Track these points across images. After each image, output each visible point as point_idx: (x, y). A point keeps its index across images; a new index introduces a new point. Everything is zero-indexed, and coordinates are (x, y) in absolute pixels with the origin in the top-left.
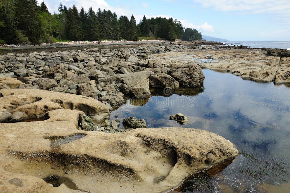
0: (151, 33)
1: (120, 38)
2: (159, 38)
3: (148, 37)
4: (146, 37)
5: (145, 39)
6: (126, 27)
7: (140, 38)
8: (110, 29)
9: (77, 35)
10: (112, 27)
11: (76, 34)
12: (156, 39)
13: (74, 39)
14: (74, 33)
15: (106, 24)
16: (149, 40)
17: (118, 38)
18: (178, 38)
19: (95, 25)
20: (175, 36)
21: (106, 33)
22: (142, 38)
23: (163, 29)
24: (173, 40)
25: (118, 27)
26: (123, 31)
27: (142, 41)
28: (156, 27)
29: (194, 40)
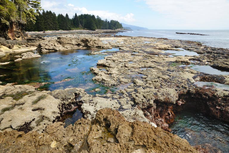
0: (80, 25)
1: (59, 29)
2: (86, 29)
3: (78, 28)
6: (62, 22)
7: (72, 29)
8: (51, 23)
10: (53, 22)
12: (84, 29)
15: (49, 20)
17: (57, 29)
18: (98, 28)
19: (41, 22)
20: (96, 27)
21: (49, 26)
22: (74, 28)
23: (88, 23)
24: (94, 30)
25: (57, 22)
26: (61, 25)
27: (74, 30)
28: (84, 21)
29: (116, 29)
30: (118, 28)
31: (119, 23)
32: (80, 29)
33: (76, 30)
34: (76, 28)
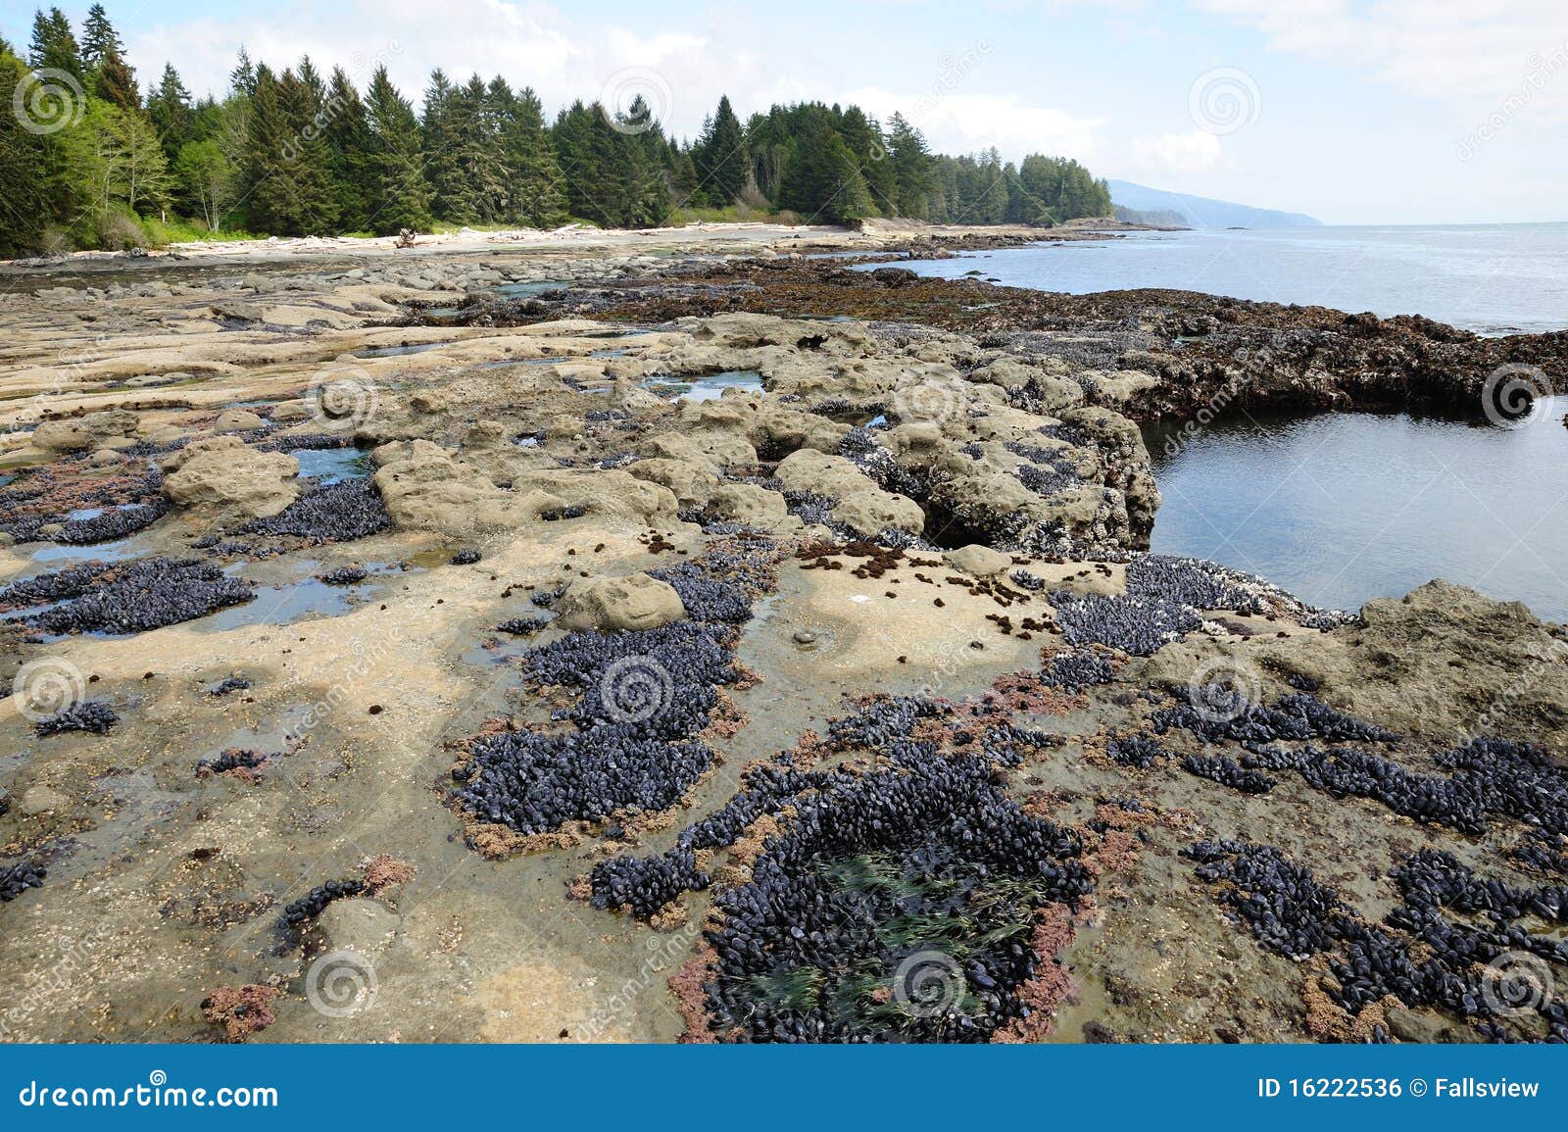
0: (752, 188)
1: (560, 214)
2: (789, 214)
3: (727, 210)
4: (719, 206)
5: (705, 220)
6: (596, 162)
7: (676, 212)
8: (497, 172)
9: (297, 209)
10: (510, 165)
11: (288, 204)
12: (773, 216)
13: (279, 225)
14: (281, 197)
15: (474, 149)
16: (729, 226)
17: (547, 216)
18: (885, 212)
19: (401, 158)
20: (866, 200)
21: (472, 195)
22: (691, 213)
23: (809, 169)
24: (852, 225)
25: (548, 162)
26: (582, 182)
27: (688, 228)
28: (783, 154)
29: (1064, 219)
30: (1078, 215)
31: (1083, 175)
32: (743, 219)
33: (710, 225)
34: (708, 212)
